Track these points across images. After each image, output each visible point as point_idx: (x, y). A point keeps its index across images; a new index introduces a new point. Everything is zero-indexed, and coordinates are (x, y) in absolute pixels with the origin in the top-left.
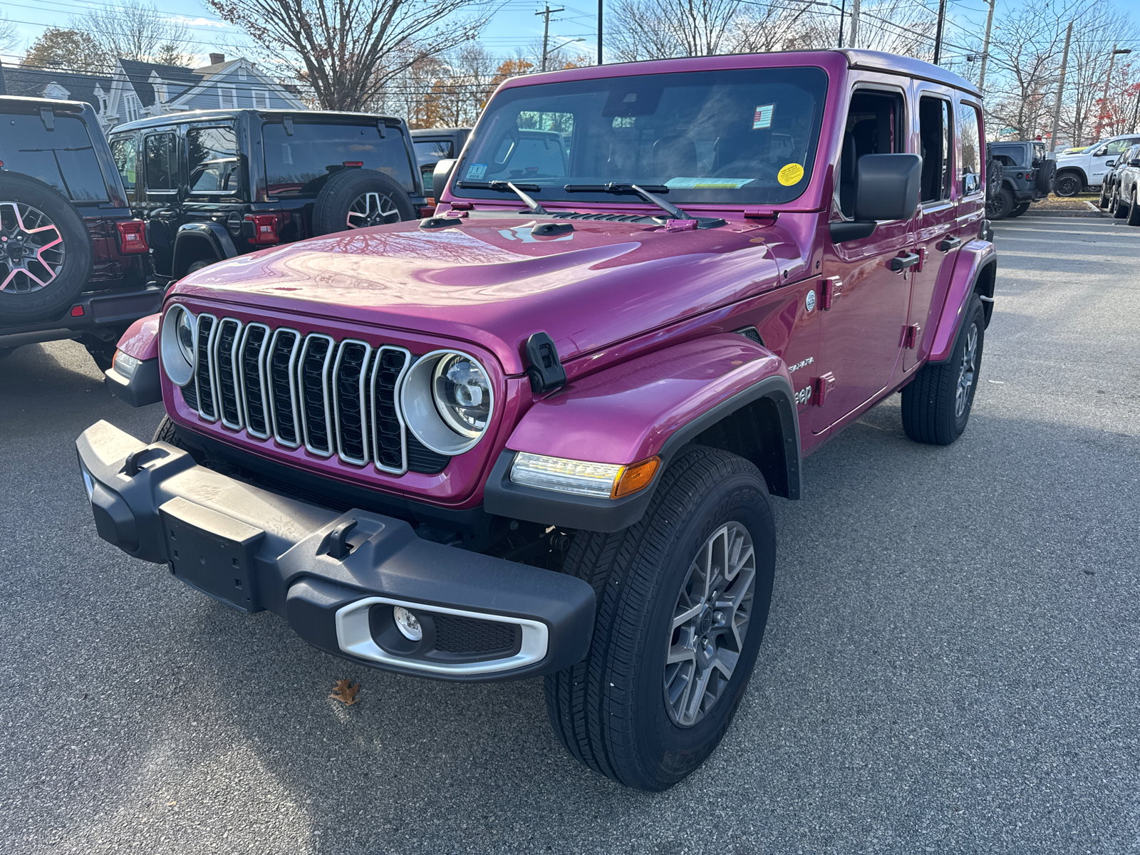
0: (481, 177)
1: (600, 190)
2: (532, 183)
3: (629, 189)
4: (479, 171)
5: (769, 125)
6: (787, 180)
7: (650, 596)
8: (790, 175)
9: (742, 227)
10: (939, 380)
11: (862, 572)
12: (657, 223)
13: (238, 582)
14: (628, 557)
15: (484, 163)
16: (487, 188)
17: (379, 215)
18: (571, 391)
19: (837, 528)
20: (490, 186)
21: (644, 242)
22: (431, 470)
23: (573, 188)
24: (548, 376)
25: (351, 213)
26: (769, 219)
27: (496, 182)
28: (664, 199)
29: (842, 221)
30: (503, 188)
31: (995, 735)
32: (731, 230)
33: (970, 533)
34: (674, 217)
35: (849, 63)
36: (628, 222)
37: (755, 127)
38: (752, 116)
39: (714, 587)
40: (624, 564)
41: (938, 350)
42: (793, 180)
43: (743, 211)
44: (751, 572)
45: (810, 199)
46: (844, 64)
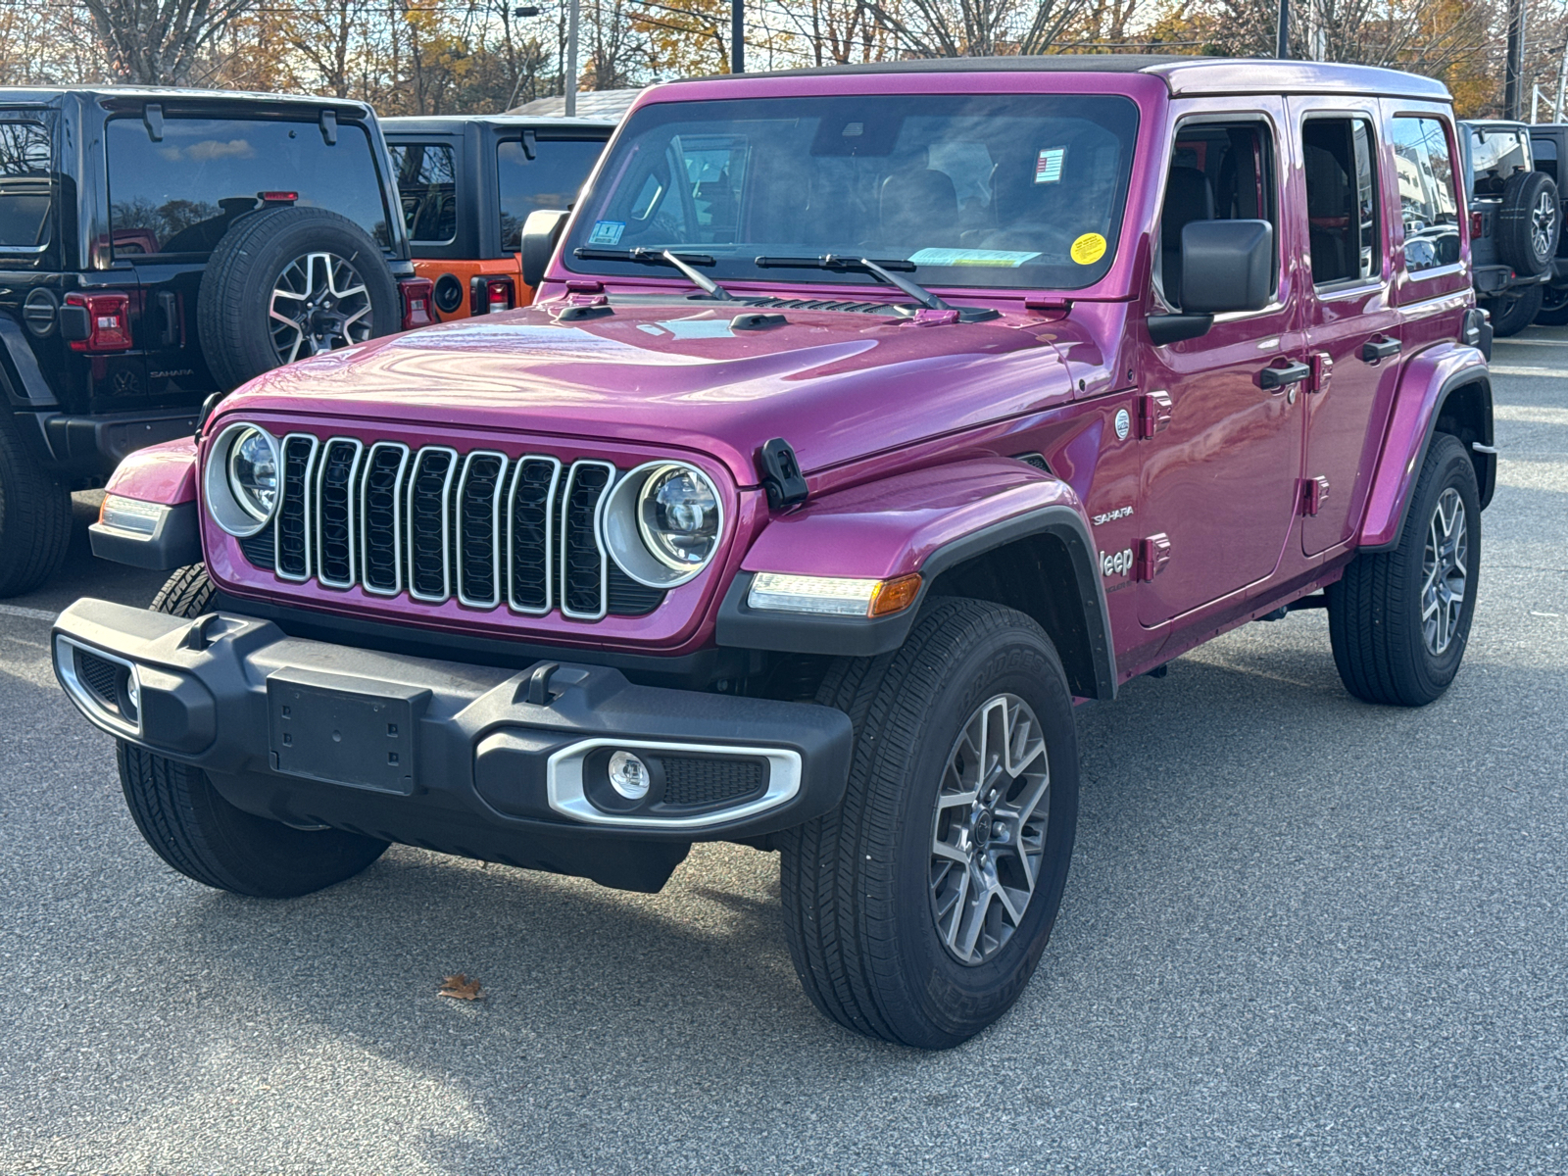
0: (615, 241)
1: (813, 265)
2: (702, 253)
3: (856, 264)
4: (612, 233)
5: (1057, 178)
6: (1084, 256)
7: (911, 751)
8: (1088, 249)
9: (1023, 321)
10: (1387, 584)
11: (1235, 860)
12: (900, 314)
13: (392, 757)
14: (884, 708)
15: (618, 220)
16: (627, 259)
17: (330, 297)
18: (813, 508)
19: (1205, 812)
20: (632, 257)
21: (882, 341)
22: (638, 611)
23: (769, 262)
24: (788, 489)
25: (278, 293)
26: (1060, 311)
27: (644, 250)
28: (911, 281)
29: (1165, 313)
30: (653, 260)
31: (1388, 1009)
32: (1005, 325)
33: (1421, 815)
34: (925, 306)
35: (1170, 91)
36: (860, 312)
37: (1038, 180)
38: (1032, 164)
39: (991, 783)
40: (879, 716)
41: (1374, 528)
42: (1091, 257)
43: (1023, 299)
44: (1042, 779)
45: (1115, 283)
46: (1162, 94)
